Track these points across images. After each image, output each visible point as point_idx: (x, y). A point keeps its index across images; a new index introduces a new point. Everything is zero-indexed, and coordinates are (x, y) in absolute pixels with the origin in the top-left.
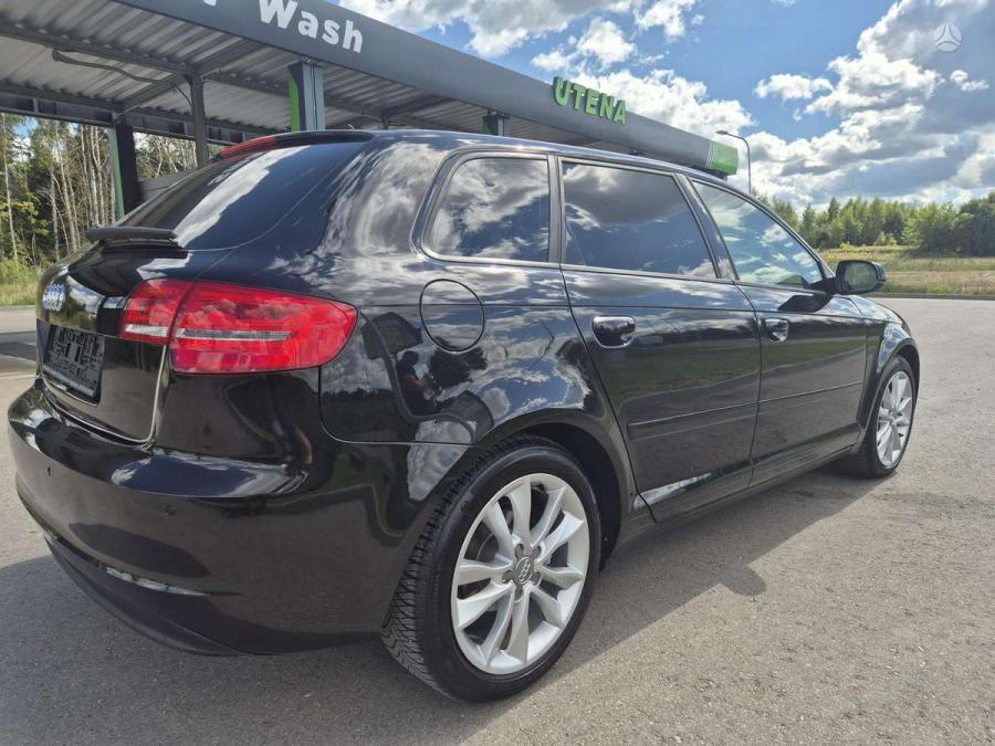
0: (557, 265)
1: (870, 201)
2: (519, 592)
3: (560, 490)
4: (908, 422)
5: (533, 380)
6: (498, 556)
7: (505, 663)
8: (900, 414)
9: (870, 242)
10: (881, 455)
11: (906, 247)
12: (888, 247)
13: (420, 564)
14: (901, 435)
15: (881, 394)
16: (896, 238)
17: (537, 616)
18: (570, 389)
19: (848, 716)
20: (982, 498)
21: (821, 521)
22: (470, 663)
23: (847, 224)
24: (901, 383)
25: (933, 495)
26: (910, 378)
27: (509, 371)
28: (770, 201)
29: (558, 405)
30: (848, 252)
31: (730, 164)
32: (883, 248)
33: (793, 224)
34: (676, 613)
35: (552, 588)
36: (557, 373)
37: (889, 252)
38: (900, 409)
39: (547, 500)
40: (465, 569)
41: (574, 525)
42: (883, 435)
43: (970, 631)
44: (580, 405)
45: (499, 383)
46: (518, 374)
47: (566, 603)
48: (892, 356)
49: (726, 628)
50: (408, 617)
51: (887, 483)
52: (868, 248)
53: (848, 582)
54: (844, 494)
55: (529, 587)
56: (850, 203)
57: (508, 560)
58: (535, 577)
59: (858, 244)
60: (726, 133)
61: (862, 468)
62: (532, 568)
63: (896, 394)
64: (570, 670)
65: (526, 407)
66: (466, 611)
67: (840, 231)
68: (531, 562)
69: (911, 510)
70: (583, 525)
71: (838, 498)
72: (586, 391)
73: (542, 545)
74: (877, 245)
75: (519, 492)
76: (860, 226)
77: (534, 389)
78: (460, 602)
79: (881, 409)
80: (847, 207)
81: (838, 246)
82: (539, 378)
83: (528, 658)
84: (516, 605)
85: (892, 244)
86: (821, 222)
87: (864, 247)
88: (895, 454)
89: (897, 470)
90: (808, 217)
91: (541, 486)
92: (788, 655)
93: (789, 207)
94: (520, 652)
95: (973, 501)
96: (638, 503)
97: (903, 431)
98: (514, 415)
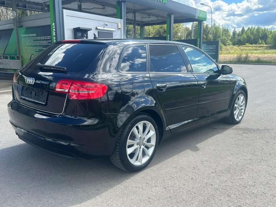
0: (148, 72)
1: (256, 27)
2: (140, 148)
3: (149, 125)
4: (244, 108)
5: (142, 101)
6: (135, 139)
7: (137, 164)
8: (242, 106)
9: (256, 43)
10: (236, 117)
11: (268, 45)
12: (262, 45)
13: (119, 143)
14: (242, 112)
15: (235, 101)
16: (265, 41)
17: (144, 154)
18: (151, 102)
19: (212, 173)
20: (261, 129)
21: (217, 135)
22: (130, 162)
23: (248, 37)
24: (242, 98)
25: (248, 128)
26: (244, 96)
27: (136, 100)
28: (221, 27)
29: (147, 105)
30: (248, 46)
31: (204, 17)
32: (260, 45)
33: (229, 36)
34: (177, 156)
35: (148, 148)
36: (147, 98)
37: (262, 47)
38: (241, 105)
39: (146, 127)
40: (129, 142)
41: (152, 133)
42: (236, 112)
43: (245, 157)
44: (153, 105)
45: (134, 103)
46: (138, 100)
47: (150, 151)
48: (238, 90)
49: (189, 158)
50: (117, 151)
51: (237, 125)
52: (255, 45)
53: (220, 148)
54: (225, 128)
55: (142, 147)
56: (249, 29)
57: (138, 140)
58: (144, 144)
59: (252, 44)
60: (203, 4)
61: (230, 121)
62: (143, 142)
63: (240, 101)
64: (152, 167)
65: (140, 106)
66: (129, 151)
67: (245, 39)
68: (143, 141)
69: (241, 132)
70: (154, 133)
71: (223, 129)
72: (155, 102)
73: (145, 137)
74: (258, 44)
75: (140, 125)
76: (252, 37)
77: (142, 102)
78: (128, 149)
79: (235, 105)
80: (248, 30)
81: (245, 44)
82: (143, 100)
83: (142, 163)
84: (139, 150)
85: (263, 44)
86: (239, 35)
87: (254, 45)
88: (240, 117)
89: (241, 122)
90: (234, 33)
91: (145, 124)
92: (202, 162)
93: (227, 30)
94: (141, 161)
95: (258, 130)
96: (167, 129)
97: (243, 111)
98: (138, 109)
